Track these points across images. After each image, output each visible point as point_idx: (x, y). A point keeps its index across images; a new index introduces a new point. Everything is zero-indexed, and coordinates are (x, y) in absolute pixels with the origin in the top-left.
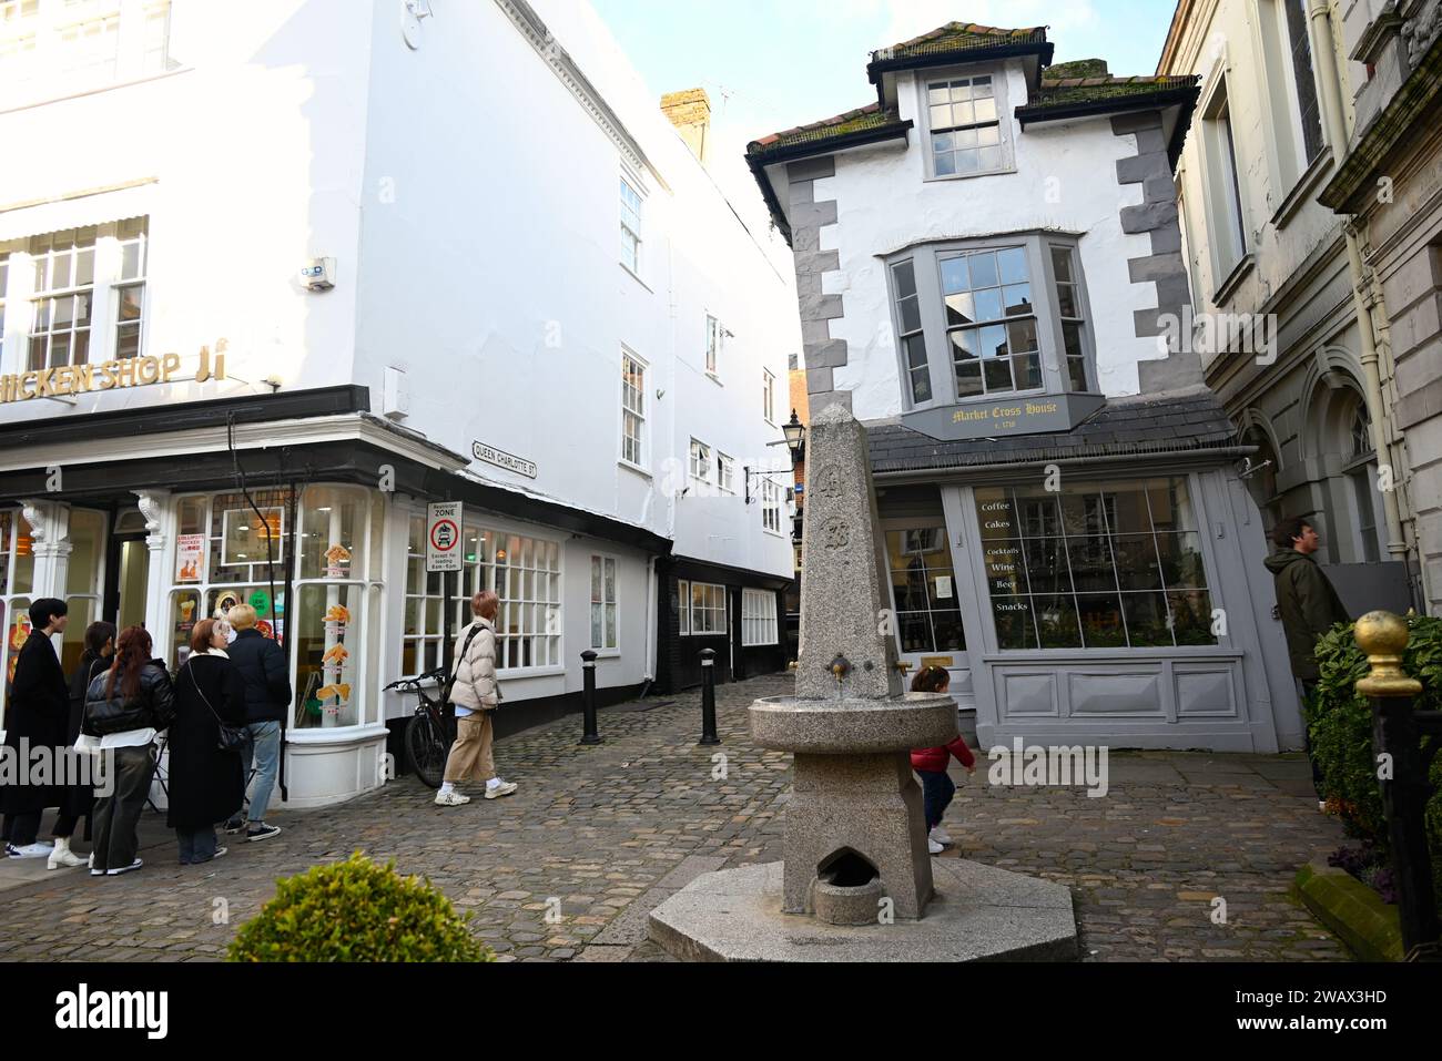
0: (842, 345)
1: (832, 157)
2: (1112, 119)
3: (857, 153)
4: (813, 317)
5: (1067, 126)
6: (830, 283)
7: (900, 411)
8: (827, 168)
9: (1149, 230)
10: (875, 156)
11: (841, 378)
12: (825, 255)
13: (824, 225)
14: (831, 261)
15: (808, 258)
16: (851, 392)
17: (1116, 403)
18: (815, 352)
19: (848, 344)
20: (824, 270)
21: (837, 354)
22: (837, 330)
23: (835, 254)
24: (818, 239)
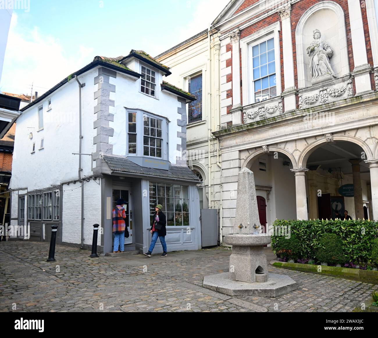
0: (112, 130)
1: (116, 72)
2: (178, 97)
3: (123, 75)
4: (105, 118)
5: (169, 94)
6: (111, 110)
7: (125, 155)
8: (114, 75)
9: (181, 126)
10: (128, 78)
11: (111, 140)
12: (110, 101)
13: (111, 91)
14: (112, 103)
15: (106, 100)
16: (113, 145)
17: (172, 165)
18: (105, 130)
19: (115, 130)
20: (110, 105)
21: (111, 132)
22: (111, 125)
23: (113, 102)
24: (109, 95)
